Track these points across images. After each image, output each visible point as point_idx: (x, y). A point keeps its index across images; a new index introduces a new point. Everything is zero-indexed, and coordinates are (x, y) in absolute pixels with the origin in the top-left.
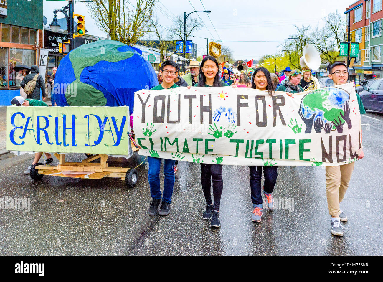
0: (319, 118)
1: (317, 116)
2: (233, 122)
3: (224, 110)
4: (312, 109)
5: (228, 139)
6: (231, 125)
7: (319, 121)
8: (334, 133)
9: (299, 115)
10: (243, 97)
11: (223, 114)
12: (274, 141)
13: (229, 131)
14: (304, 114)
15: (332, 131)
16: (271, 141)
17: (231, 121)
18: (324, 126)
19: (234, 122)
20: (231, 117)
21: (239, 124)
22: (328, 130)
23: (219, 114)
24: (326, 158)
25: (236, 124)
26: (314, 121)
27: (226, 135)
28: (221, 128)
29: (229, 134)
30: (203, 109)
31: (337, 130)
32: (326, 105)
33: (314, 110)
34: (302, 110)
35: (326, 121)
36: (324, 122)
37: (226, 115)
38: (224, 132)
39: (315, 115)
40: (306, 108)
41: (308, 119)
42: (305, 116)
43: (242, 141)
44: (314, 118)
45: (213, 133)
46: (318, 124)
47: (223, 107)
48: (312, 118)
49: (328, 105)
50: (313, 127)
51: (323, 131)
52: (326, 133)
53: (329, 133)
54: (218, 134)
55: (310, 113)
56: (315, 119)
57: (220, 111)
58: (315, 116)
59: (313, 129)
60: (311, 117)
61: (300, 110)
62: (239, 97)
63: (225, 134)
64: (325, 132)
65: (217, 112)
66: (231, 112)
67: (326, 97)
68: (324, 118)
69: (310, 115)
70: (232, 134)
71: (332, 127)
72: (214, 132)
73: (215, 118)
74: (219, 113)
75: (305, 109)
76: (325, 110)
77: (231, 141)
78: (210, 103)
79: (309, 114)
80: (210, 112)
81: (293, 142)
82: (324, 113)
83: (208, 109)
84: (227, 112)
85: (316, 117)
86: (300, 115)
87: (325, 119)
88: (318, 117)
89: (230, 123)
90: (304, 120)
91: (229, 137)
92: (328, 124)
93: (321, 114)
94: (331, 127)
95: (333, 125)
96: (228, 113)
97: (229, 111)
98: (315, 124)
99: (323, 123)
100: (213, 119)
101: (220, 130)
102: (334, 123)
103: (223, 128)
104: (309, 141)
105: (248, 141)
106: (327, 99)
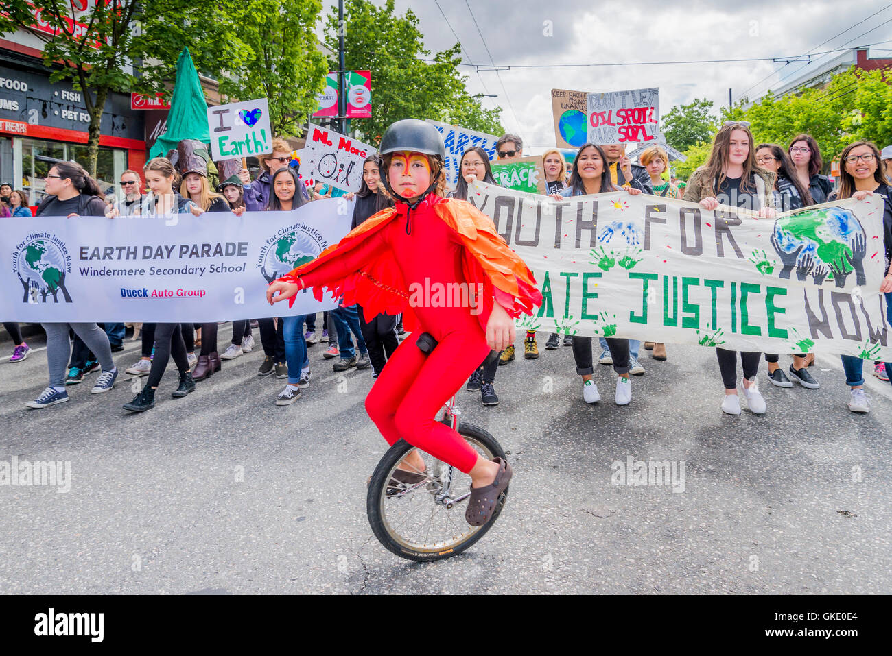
0: (808, 255)
1: (806, 250)
2: (635, 243)
3: (620, 226)
4: (797, 237)
5: (626, 273)
6: (632, 248)
7: (808, 259)
8: (829, 287)
9: (771, 243)
10: (656, 209)
11: (618, 233)
12: (721, 284)
13: (627, 257)
14: (781, 243)
15: (826, 281)
16: (714, 284)
17: (631, 242)
18: (814, 270)
19: (638, 243)
20: (631, 236)
21: (647, 247)
22: (819, 279)
23: (611, 233)
24: (818, 330)
25: (642, 245)
26: (799, 258)
27: (622, 264)
28: (612, 253)
29: (628, 263)
30: (581, 225)
31: (835, 282)
32: (823, 233)
33: (801, 239)
34: (777, 236)
35: (818, 262)
36: (815, 263)
37: (623, 233)
38: (617, 259)
39: (801, 247)
40: (785, 234)
41: (788, 253)
42: (784, 248)
43: (655, 277)
44: (800, 253)
45: (598, 262)
46: (805, 265)
47: (618, 222)
48: (796, 254)
49: (826, 233)
50: (795, 269)
51: (810, 278)
52: (815, 284)
53: (821, 284)
54: (606, 264)
55: (793, 243)
56: (801, 256)
57: (612, 228)
58: (803, 249)
59: (794, 272)
60: (794, 250)
61: (774, 235)
62: (650, 209)
63: (620, 263)
64: (813, 280)
65: (606, 229)
66: (633, 229)
67: (822, 220)
68: (816, 255)
69: (792, 247)
70: (633, 264)
71: (828, 274)
72: (600, 260)
73: (603, 239)
74: (611, 230)
75: (783, 235)
76: (820, 241)
77: (632, 275)
78: (595, 216)
79: (792, 245)
80: (594, 229)
81: (755, 288)
82: (817, 246)
83: (592, 225)
84: (625, 228)
85: (804, 252)
86: (774, 245)
87: (818, 258)
88: (807, 252)
89: (630, 245)
90: (781, 253)
91: (628, 268)
92: (822, 268)
93: (813, 248)
94: (825, 274)
95: (830, 271)
96: (627, 231)
97: (630, 227)
98: (799, 264)
99: (813, 264)
100: (597, 240)
101: (610, 257)
102: (832, 268)
103: (615, 254)
104: (783, 292)
105: (666, 278)
106: (824, 224)
